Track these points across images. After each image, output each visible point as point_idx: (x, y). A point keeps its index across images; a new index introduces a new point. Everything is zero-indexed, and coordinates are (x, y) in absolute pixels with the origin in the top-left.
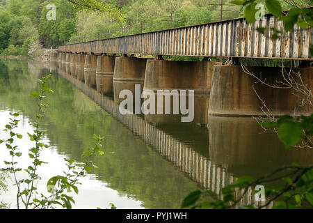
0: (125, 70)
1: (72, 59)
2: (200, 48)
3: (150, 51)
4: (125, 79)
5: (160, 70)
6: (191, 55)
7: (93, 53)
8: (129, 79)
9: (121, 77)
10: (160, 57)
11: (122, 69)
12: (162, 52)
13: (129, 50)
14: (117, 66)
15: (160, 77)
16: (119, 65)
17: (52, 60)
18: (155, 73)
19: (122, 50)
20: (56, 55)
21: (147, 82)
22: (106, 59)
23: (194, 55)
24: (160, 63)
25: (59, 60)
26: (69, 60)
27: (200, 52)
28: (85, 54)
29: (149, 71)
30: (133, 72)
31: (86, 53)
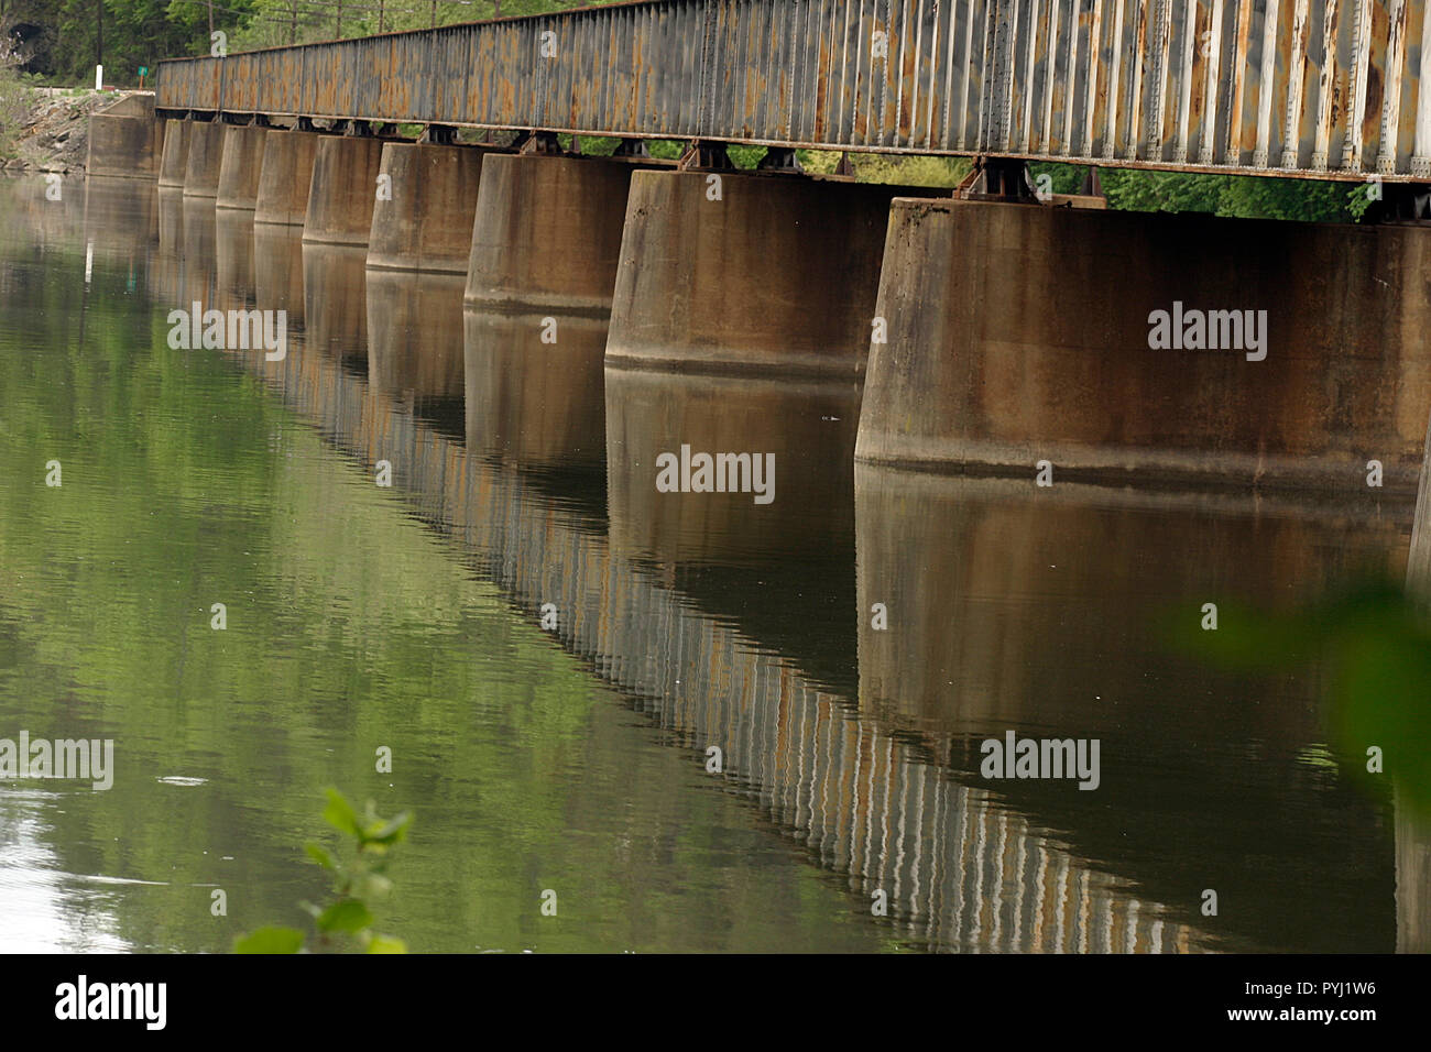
0: (706, 281)
1: (268, 174)
2: (1340, 110)
3: (922, 121)
4: (705, 355)
5: (1004, 288)
6: (1261, 168)
7: (443, 134)
8: (740, 354)
9: (667, 337)
10: (1006, 176)
11: (679, 273)
12: (1018, 140)
13: (744, 113)
14: (639, 244)
15: (999, 351)
16: (654, 229)
17: (100, 176)
18: (953, 316)
19: (691, 112)
20: (137, 140)
21: (884, 388)
22: (553, 178)
23: (1291, 166)
24: (1003, 227)
25: (165, 186)
26: (245, 180)
27: (1340, 143)
28: (375, 134)
29: (906, 291)
30: (776, 300)
31: (388, 132)
